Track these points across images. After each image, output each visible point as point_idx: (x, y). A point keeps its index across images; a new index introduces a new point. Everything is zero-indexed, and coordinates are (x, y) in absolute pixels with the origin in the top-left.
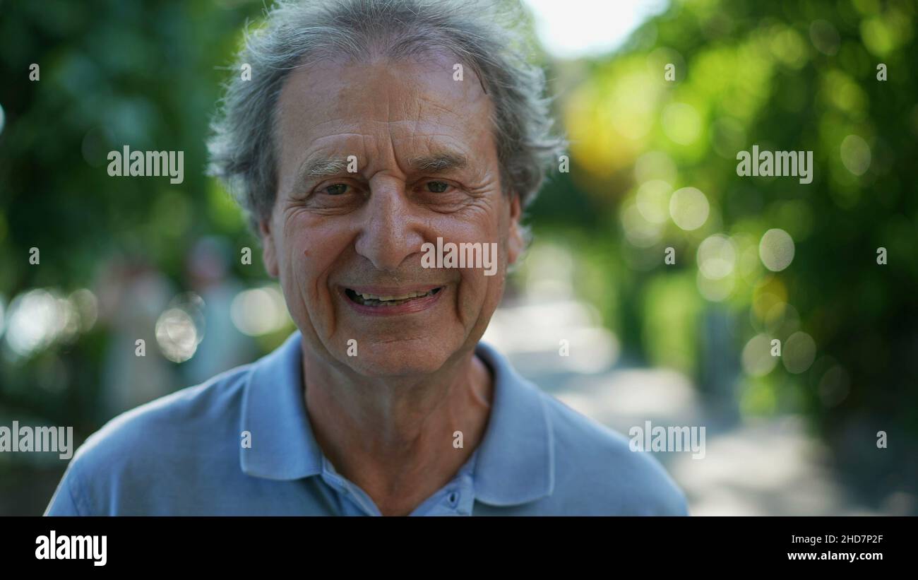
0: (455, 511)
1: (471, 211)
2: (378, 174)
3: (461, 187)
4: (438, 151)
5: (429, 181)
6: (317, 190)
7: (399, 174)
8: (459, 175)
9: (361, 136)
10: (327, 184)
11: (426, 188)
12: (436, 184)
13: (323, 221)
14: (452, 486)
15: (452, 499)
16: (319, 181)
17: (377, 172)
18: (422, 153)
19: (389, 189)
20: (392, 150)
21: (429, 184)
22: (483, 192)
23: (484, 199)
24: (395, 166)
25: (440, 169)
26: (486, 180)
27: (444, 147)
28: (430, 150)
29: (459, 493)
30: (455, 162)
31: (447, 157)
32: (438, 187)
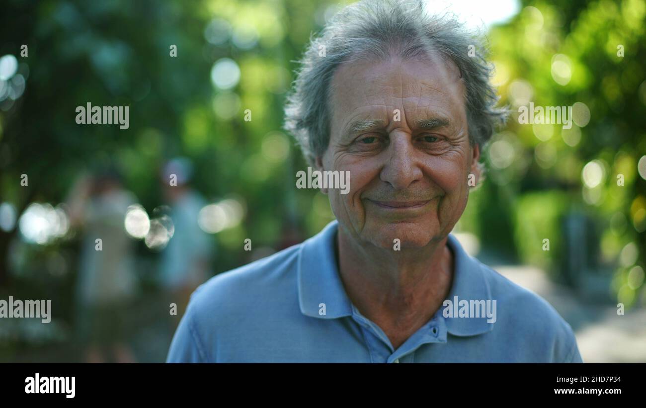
0: (437, 339)
1: (452, 154)
2: (396, 130)
3: (446, 139)
4: (432, 116)
5: (426, 135)
6: (357, 140)
7: (408, 130)
8: (445, 131)
9: (385, 106)
10: (364, 137)
11: (424, 139)
12: (430, 138)
13: (360, 160)
14: (433, 323)
15: (435, 331)
16: (358, 134)
17: (395, 128)
18: (422, 118)
19: (402, 139)
20: (404, 115)
21: (426, 138)
22: (459, 142)
23: (460, 147)
24: (406, 125)
25: (433, 127)
26: (461, 134)
27: (437, 114)
28: (428, 116)
29: (438, 328)
30: (443, 123)
31: (437, 120)
32: (431, 139)
